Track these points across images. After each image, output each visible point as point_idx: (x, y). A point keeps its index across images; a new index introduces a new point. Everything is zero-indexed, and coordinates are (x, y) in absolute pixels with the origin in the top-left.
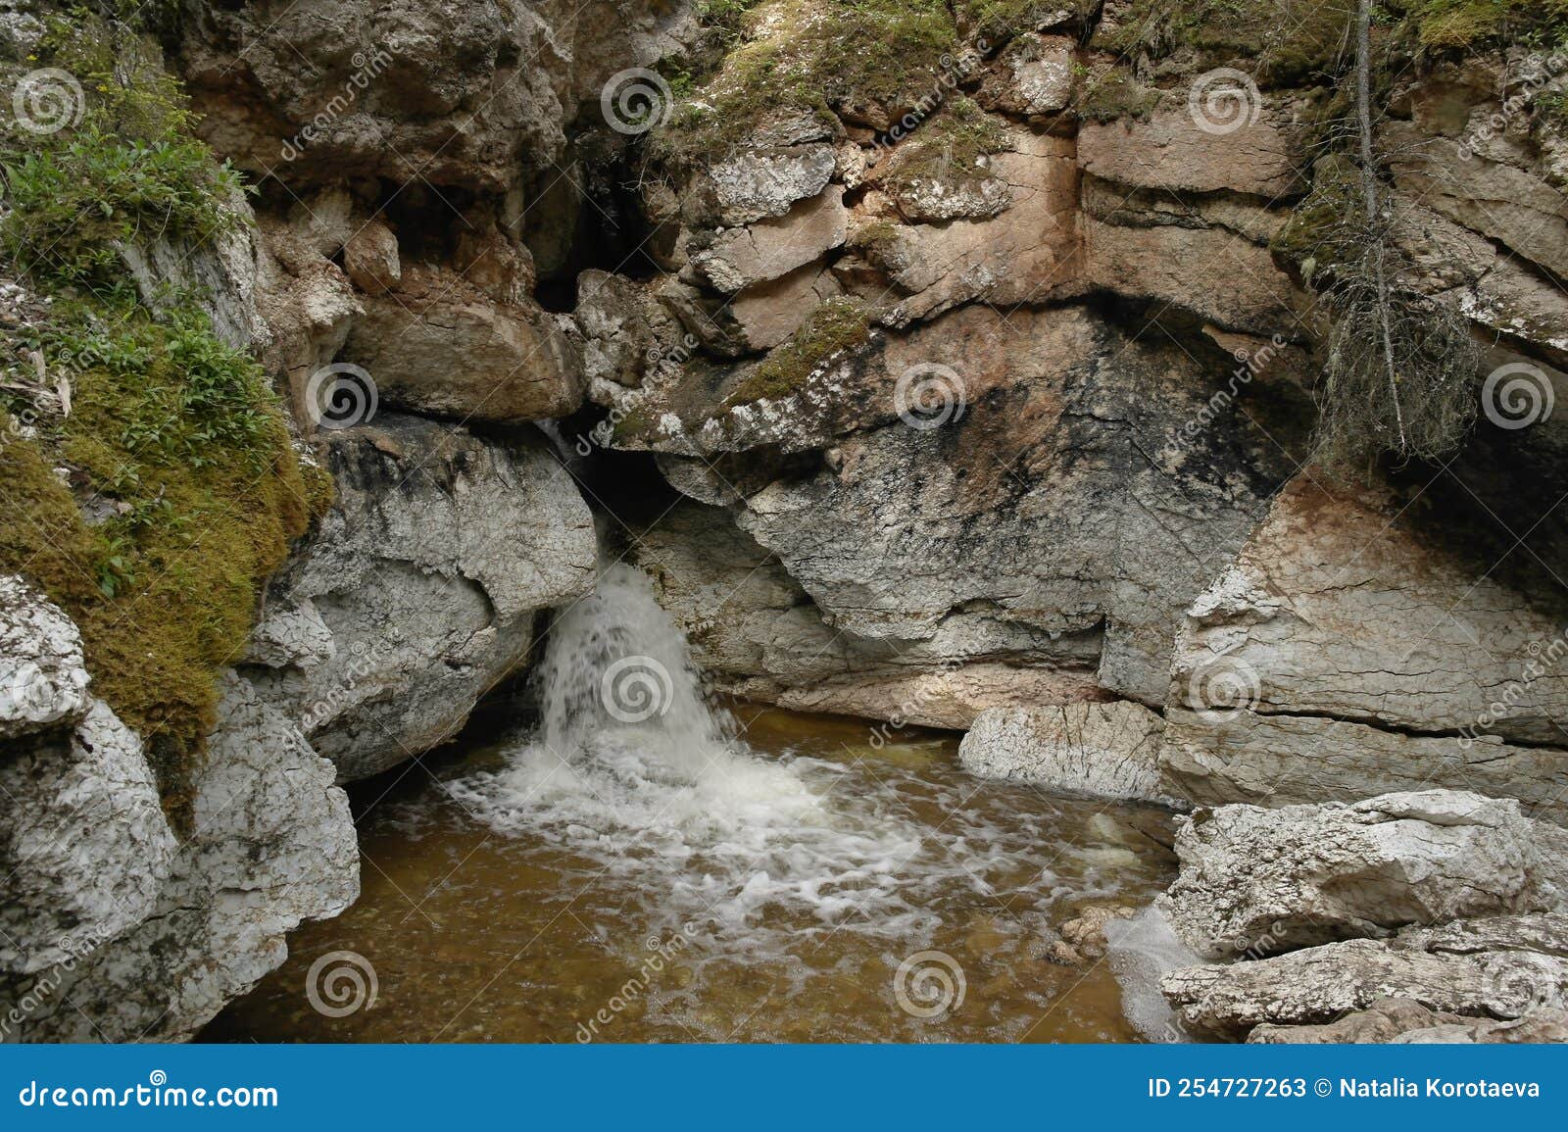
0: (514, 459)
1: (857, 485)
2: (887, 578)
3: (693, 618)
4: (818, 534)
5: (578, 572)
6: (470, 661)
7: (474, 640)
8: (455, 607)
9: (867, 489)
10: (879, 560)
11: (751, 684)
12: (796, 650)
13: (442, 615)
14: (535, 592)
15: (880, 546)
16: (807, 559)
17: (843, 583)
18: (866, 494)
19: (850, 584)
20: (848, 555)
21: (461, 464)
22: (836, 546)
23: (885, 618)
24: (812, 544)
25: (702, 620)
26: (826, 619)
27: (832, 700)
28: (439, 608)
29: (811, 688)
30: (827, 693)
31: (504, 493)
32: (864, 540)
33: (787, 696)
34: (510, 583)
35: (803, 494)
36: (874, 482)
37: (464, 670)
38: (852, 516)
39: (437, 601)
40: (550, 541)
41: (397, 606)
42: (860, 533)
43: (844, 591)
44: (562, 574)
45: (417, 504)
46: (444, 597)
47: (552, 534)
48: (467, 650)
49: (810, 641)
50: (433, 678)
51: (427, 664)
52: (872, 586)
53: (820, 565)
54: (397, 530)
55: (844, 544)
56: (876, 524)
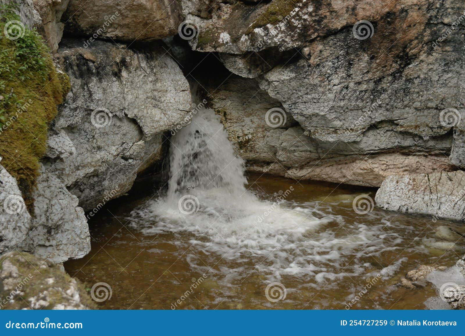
0: (149, 59)
1: (318, 65)
2: (336, 112)
3: (241, 134)
4: (300, 91)
5: (182, 113)
6: (132, 157)
7: (134, 147)
8: (124, 132)
9: (324, 67)
10: (331, 103)
11: (272, 166)
12: (292, 149)
13: (119, 135)
14: (162, 123)
15: (331, 96)
16: (295, 103)
17: (313, 115)
18: (323, 70)
19: (317, 115)
20: (315, 101)
21: (123, 63)
22: (309, 97)
23: (335, 131)
24: (297, 96)
25: (247, 135)
26: (306, 133)
27: (313, 173)
28: (117, 132)
29: (302, 168)
30: (310, 170)
31: (145, 76)
32: (323, 93)
33: (289, 172)
34: (150, 120)
35: (291, 71)
36: (327, 63)
37: (130, 161)
38: (317, 81)
39: (116, 129)
40: (168, 98)
41: (98, 132)
42: (321, 90)
43: (314, 118)
44: (175, 114)
45: (105, 84)
46: (119, 127)
47: (169, 95)
48: (131, 152)
49: (299, 144)
50: (116, 165)
51: (113, 158)
52: (328, 116)
53: (302, 106)
54: (96, 97)
55: (313, 95)
56: (329, 85)
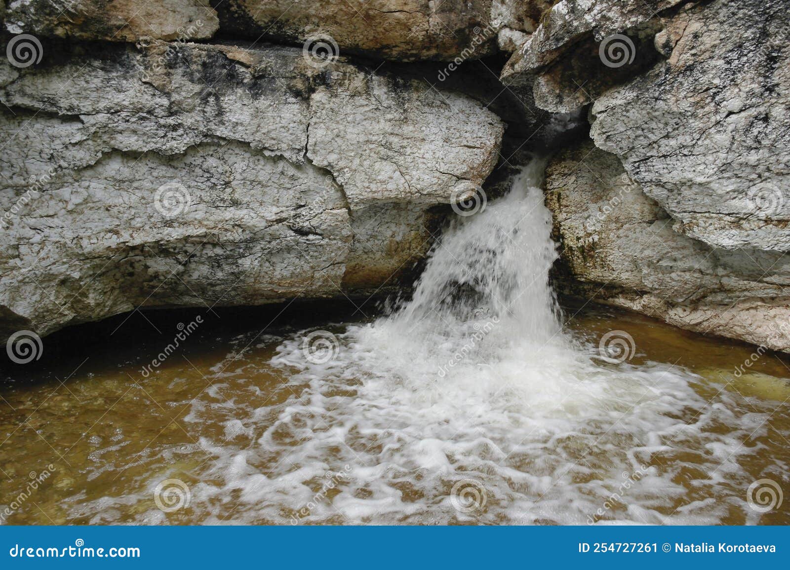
0: (395, 87)
1: (690, 68)
2: (737, 176)
3: (582, 234)
4: (652, 131)
5: (445, 178)
6: (318, 231)
7: (324, 216)
8: (303, 187)
9: (704, 72)
10: (722, 155)
11: (645, 299)
12: (664, 263)
13: (291, 192)
14: (390, 186)
15: (722, 139)
16: (646, 159)
17: (683, 184)
18: (704, 79)
19: (690, 184)
20: (686, 152)
21: (322, 79)
22: (673, 142)
23: (737, 223)
24: (645, 142)
25: (590, 235)
26: (676, 227)
27: (715, 321)
28: (289, 186)
29: (695, 304)
30: (709, 313)
31: (377, 109)
32: (703, 132)
33: (672, 313)
34: (363, 176)
35: (632, 89)
36: (713, 63)
37: (311, 237)
38: (685, 105)
39: (286, 180)
40: (422, 151)
41: (238, 176)
42: (696, 124)
43: (686, 192)
44: (426, 177)
45: (263, 102)
46: (292, 178)
47: (426, 146)
48: (315, 222)
49: (676, 254)
50: (274, 237)
51: (264, 224)
52: (714, 186)
53: (658, 164)
54: (232, 118)
55: (681, 139)
56: (717, 112)
